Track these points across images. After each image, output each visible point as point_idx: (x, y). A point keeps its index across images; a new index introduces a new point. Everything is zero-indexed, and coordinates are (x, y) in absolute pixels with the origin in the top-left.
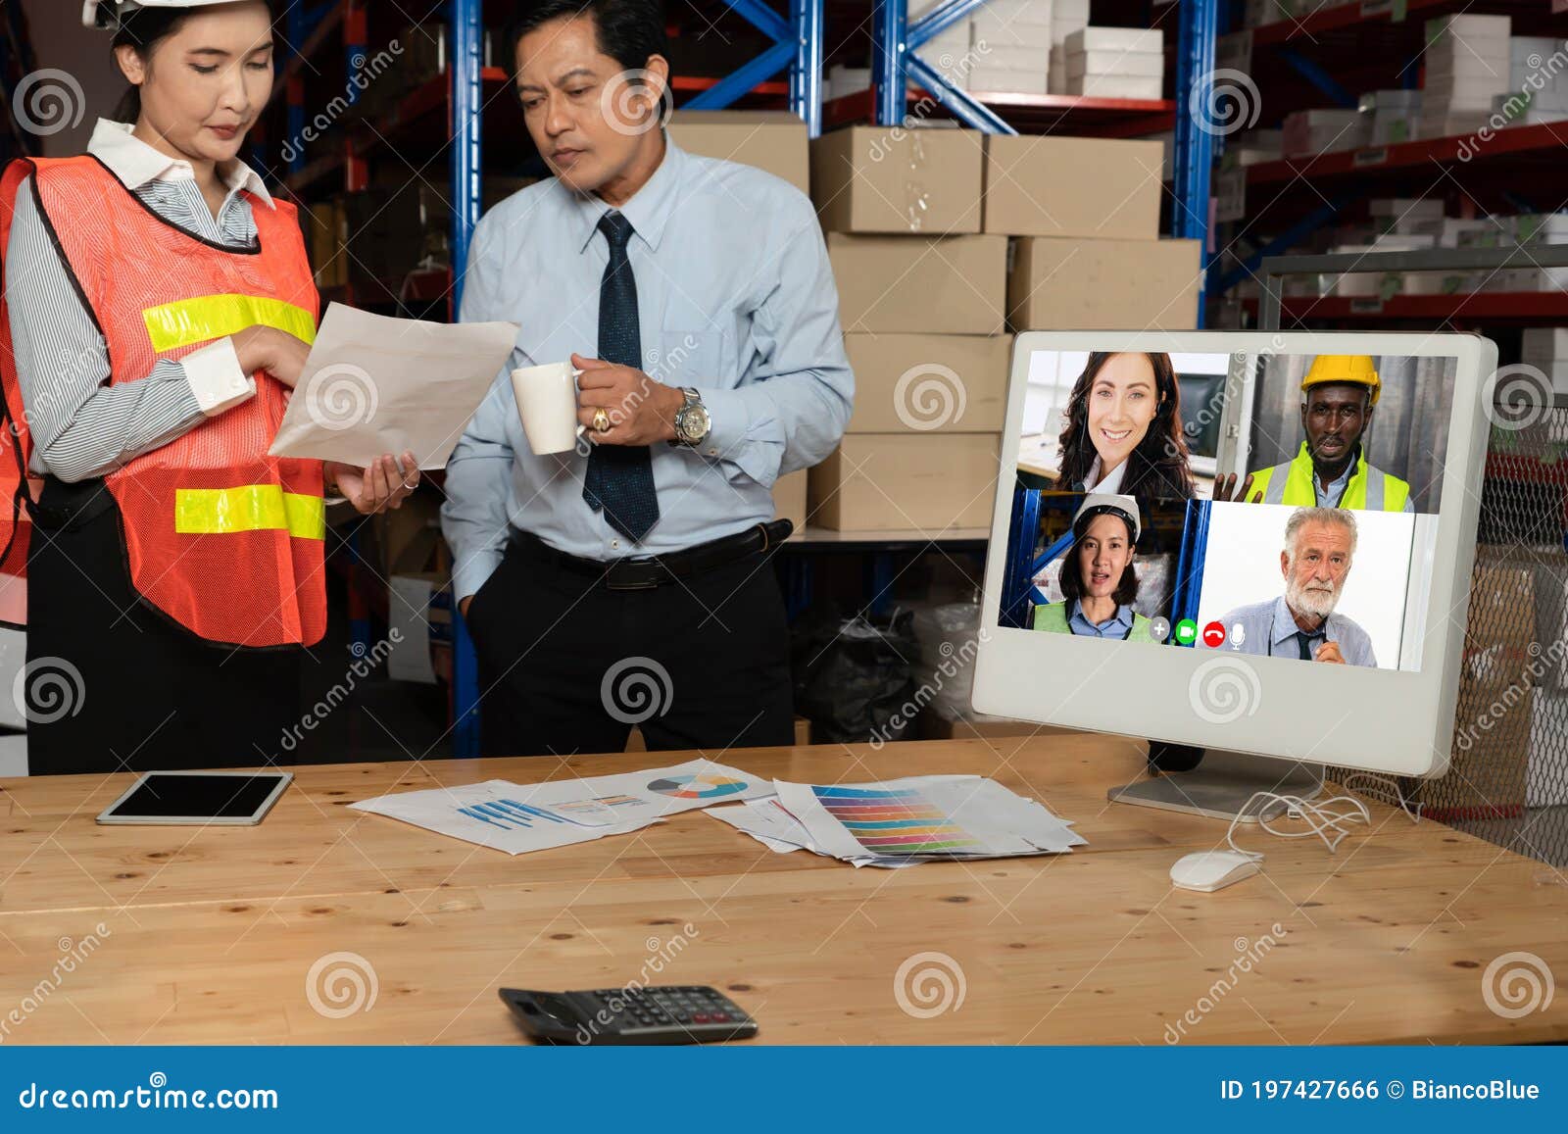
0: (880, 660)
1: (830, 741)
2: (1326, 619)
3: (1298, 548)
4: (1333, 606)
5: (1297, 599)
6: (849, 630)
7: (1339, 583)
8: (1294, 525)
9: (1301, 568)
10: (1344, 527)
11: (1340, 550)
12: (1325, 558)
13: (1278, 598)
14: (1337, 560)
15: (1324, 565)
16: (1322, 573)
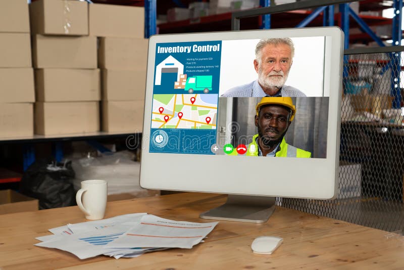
0: (62, 177)
1: (47, 208)
2: (281, 88)
3: (263, 58)
4: (284, 83)
5: (264, 81)
6: (51, 168)
7: (287, 71)
8: (259, 48)
9: (266, 66)
10: (286, 46)
11: (286, 56)
12: (278, 61)
13: (254, 82)
14: (284, 61)
15: (278, 64)
16: (277, 67)
